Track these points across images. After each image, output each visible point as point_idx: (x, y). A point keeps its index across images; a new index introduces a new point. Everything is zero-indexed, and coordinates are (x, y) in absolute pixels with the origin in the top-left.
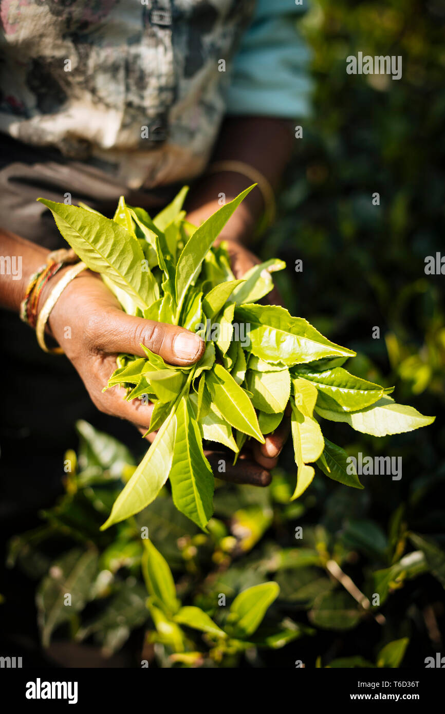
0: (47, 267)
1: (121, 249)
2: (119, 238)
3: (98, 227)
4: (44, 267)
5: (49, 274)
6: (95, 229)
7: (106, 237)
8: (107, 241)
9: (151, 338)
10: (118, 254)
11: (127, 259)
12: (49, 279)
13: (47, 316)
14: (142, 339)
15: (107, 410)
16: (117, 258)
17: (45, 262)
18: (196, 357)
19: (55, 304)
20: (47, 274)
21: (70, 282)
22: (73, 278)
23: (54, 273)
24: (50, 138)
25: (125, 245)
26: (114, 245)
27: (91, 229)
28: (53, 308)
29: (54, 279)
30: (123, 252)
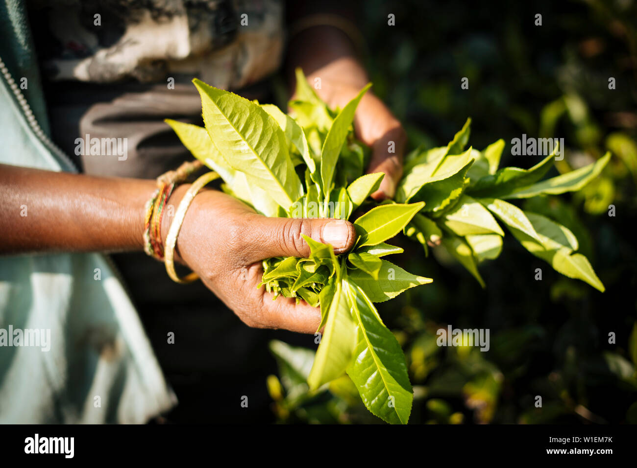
0: (160, 191)
1: (269, 139)
2: (268, 127)
3: (248, 115)
4: (157, 192)
5: (165, 197)
6: (245, 116)
7: (255, 126)
8: (255, 130)
9: (299, 236)
10: (265, 146)
11: (273, 151)
12: (167, 202)
13: (175, 240)
14: (291, 239)
15: (258, 323)
16: (265, 149)
17: (155, 187)
18: (348, 244)
19: (181, 226)
20: (162, 198)
21: (193, 200)
22: (194, 195)
23: (170, 194)
24: (121, 71)
25: (273, 135)
26: (263, 135)
27: (241, 116)
28: (180, 230)
29: (172, 200)
30: (270, 145)
